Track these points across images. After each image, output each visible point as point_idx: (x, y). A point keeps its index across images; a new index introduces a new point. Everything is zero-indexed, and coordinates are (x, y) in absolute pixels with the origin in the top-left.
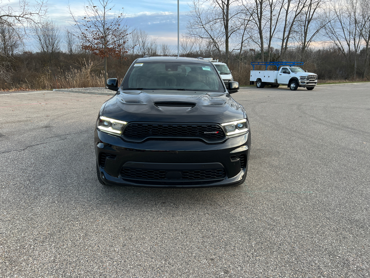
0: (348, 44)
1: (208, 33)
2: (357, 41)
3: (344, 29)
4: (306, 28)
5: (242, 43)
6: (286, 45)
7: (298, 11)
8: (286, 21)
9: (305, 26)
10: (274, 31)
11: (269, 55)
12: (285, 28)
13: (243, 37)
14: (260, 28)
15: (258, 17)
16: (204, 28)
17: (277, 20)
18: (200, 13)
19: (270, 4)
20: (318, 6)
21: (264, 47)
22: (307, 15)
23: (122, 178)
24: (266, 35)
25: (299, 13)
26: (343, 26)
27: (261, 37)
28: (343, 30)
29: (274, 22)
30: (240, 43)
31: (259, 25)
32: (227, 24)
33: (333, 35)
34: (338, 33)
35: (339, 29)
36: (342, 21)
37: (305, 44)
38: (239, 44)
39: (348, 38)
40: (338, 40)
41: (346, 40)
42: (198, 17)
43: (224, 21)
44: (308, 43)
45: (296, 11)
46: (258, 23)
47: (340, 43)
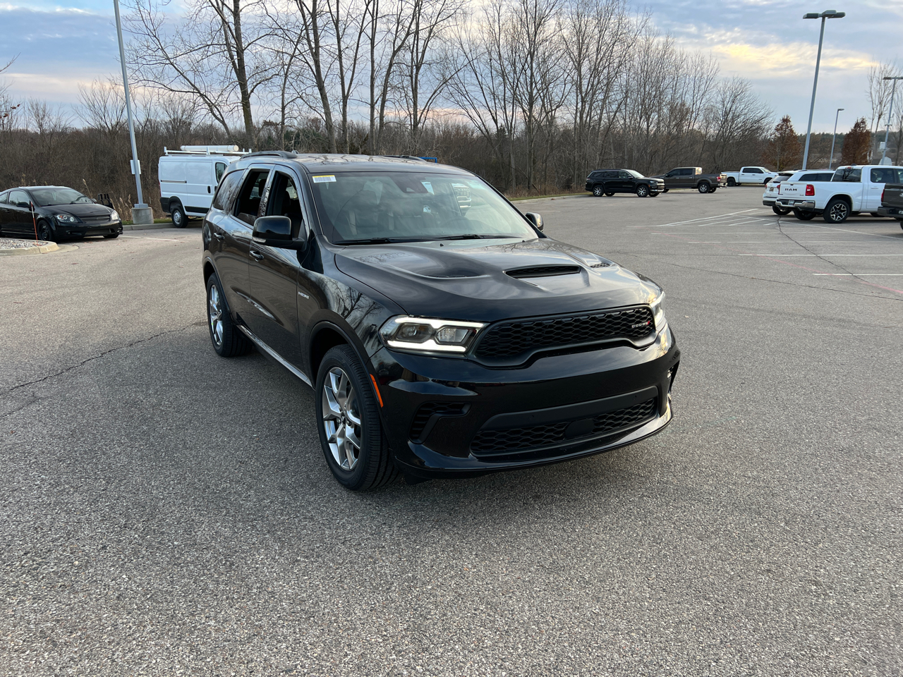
0: (493, 118)
1: (188, 80)
2: (509, 113)
3: (484, 87)
4: (414, 80)
5: (283, 108)
6: (382, 117)
7: (399, 42)
8: (373, 62)
9: (411, 76)
10: (351, 84)
11: (346, 140)
12: (373, 79)
13: (283, 95)
14: (318, 75)
15: (311, 48)
16: (172, 64)
17: (355, 60)
18: (156, 23)
19: (333, 20)
20: (432, 35)
21: (333, 120)
22: (412, 53)
23: (477, 458)
24: (334, 91)
25: (400, 47)
26: (480, 81)
27: (324, 97)
28: (482, 88)
29: (347, 63)
30: (277, 108)
31: (314, 70)
32: (241, 60)
33: (464, 98)
34: (472, 94)
35: (473, 87)
36: (477, 70)
37: (415, 115)
38: (277, 112)
39: (491, 104)
40: (474, 108)
41: (490, 110)
42: (151, 34)
43: (229, 50)
44: (422, 113)
45: (394, 41)
46: (312, 63)
47: (480, 117)
